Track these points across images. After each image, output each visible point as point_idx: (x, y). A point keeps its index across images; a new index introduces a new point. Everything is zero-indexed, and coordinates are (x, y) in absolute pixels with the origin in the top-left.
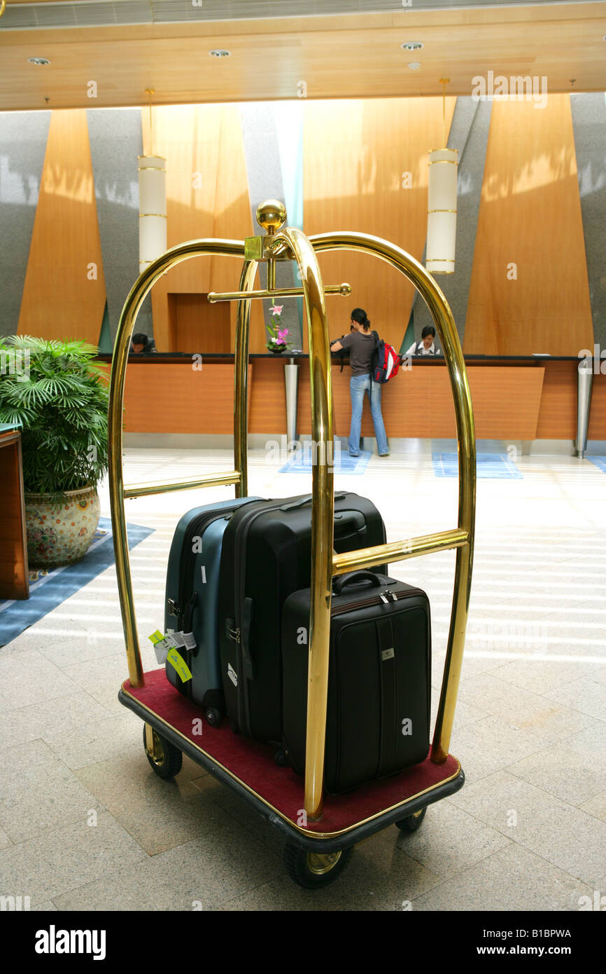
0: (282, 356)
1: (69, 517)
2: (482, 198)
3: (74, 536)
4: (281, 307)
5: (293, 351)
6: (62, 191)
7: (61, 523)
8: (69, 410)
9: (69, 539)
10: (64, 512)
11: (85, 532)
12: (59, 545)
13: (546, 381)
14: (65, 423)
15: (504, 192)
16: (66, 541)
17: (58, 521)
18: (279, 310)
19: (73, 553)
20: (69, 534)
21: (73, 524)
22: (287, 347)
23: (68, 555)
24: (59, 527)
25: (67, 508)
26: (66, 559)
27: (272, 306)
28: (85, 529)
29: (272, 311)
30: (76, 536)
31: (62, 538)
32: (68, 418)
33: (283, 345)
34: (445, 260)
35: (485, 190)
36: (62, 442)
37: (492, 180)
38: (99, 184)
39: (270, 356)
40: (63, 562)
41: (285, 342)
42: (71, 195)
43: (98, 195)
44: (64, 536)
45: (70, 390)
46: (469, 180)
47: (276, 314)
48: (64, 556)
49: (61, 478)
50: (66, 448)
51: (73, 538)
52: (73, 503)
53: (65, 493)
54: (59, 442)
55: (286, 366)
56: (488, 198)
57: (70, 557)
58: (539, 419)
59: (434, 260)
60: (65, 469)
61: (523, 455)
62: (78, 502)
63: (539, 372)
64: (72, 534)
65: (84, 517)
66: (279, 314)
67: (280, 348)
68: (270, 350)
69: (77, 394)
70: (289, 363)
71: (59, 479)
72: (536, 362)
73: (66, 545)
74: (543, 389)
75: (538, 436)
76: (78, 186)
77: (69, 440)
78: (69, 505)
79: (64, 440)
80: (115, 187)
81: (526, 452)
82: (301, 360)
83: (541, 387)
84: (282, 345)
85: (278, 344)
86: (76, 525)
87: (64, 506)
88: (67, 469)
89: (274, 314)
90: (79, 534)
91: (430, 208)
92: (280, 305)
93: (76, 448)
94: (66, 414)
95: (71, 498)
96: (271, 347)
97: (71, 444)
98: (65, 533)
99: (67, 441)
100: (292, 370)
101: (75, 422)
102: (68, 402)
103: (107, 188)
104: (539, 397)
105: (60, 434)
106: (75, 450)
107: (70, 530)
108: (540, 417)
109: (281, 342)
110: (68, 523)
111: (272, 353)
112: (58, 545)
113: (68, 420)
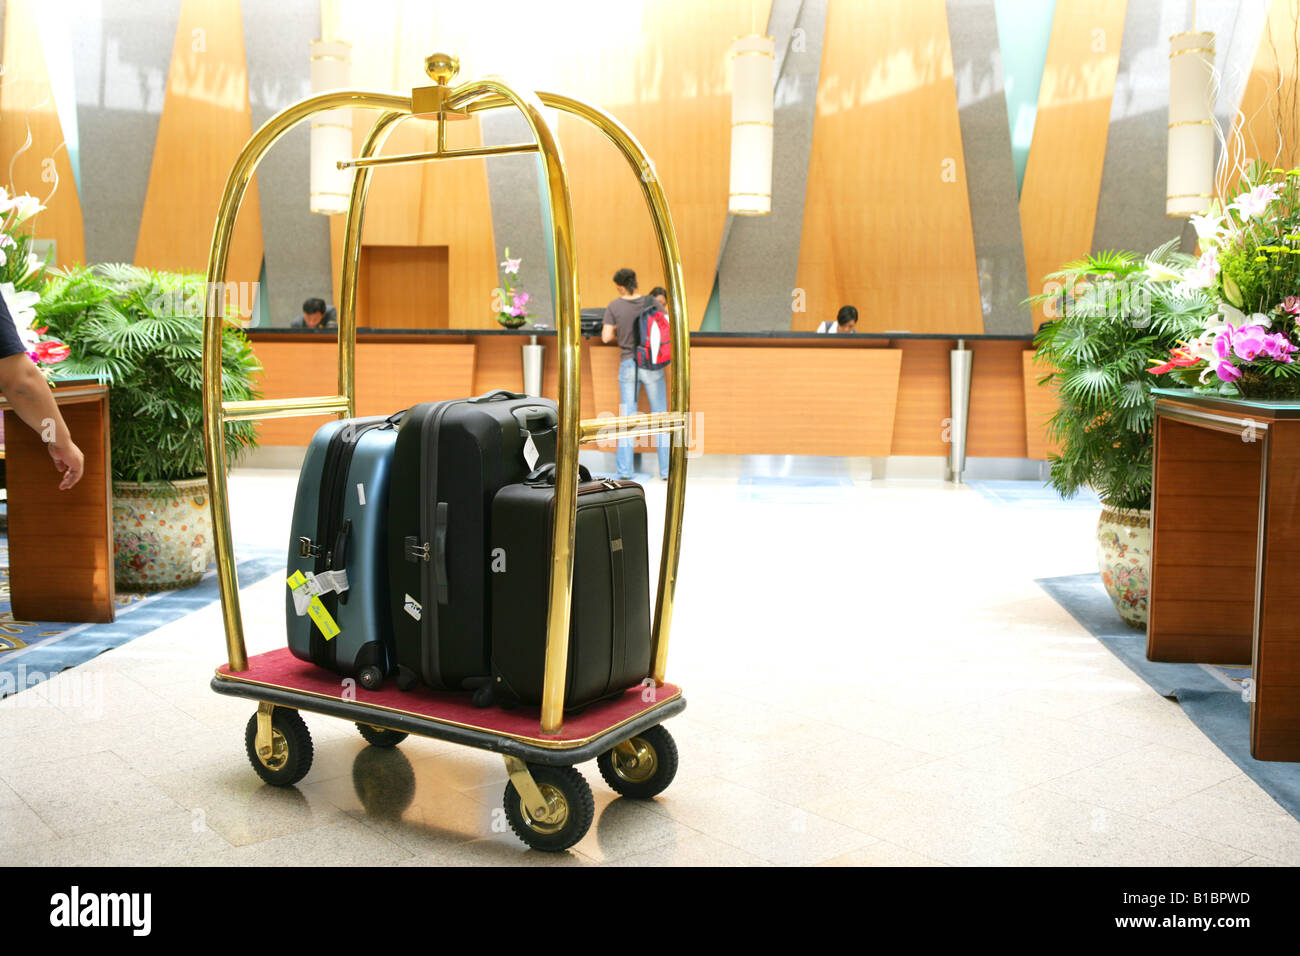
0: (518, 333)
1: (178, 517)
2: (816, 109)
3: (185, 545)
4: (519, 261)
5: (536, 326)
6: (198, 92)
7: (167, 526)
8: (180, 361)
9: (178, 550)
10: (172, 511)
11: (201, 541)
12: (163, 558)
13: (905, 371)
14: (174, 381)
15: (848, 102)
16: (173, 552)
17: (163, 523)
18: (515, 265)
19: (184, 572)
20: (177, 543)
21: (184, 528)
22: (527, 319)
23: (177, 573)
24: (163, 531)
25: (176, 505)
26: (174, 579)
27: (504, 260)
28: (202, 536)
29: (505, 267)
30: (189, 546)
31: (168, 548)
32: (179, 373)
33: (521, 317)
34: (756, 194)
35: (821, 97)
36: (170, 408)
37: (831, 82)
38: (254, 84)
39: (502, 333)
40: (170, 584)
41: (525, 312)
42: (212, 98)
43: (253, 99)
44: (170, 545)
45: (182, 336)
46: (797, 83)
47: (511, 272)
48: (170, 575)
49: (167, 461)
50: (175, 416)
51: (183, 549)
52: (185, 498)
53: (175, 483)
54: (166, 407)
55: (525, 348)
56: (827, 109)
57: (179, 577)
58: (895, 425)
59: (741, 194)
60: (173, 444)
61: (873, 478)
62: (192, 497)
63: (896, 355)
64: (182, 543)
65: (201, 519)
66: (515, 271)
67: (516, 321)
68: (502, 324)
69: (193, 341)
70: (529, 343)
71: (164, 461)
72: (891, 342)
73: (172, 559)
74: (900, 382)
75: (895, 450)
76: (223, 86)
77: (180, 405)
78: (179, 500)
79: (173, 405)
80: (278, 86)
81: (878, 475)
82: (546, 339)
83: (897, 378)
84: (519, 316)
85: (514, 315)
86: (188, 530)
87: (170, 501)
88: (177, 446)
89: (507, 271)
90: (193, 544)
91: (734, 119)
92: (517, 258)
93: (190, 417)
94: (176, 369)
95: (182, 490)
96: (503, 320)
97: (183, 410)
98: (172, 540)
99: (177, 405)
100: (533, 353)
101: (189, 380)
102: (178, 351)
103: (266, 89)
104: (896, 392)
105: (168, 397)
106: (188, 419)
107: (179, 538)
108: (897, 423)
109: (518, 312)
110: (178, 526)
111: (505, 328)
112: (161, 558)
113: (179, 376)
